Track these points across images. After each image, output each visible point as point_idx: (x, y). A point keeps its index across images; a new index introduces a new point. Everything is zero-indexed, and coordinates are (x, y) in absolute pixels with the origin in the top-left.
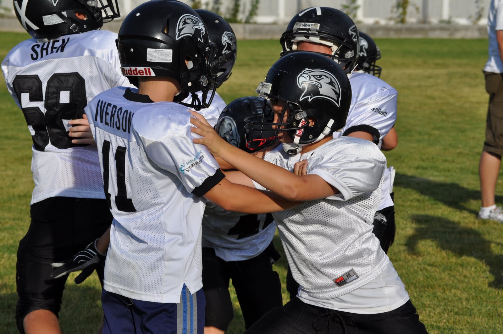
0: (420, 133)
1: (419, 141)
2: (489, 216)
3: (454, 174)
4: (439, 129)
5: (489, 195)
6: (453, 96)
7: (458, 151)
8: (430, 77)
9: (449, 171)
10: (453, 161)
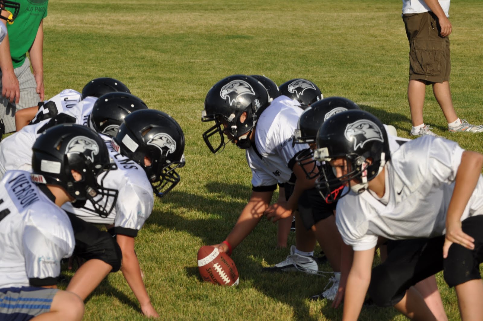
0: (364, 66)
1: (363, 72)
2: (419, 133)
3: (391, 99)
4: (379, 61)
5: (419, 116)
6: (391, 34)
7: (395, 80)
8: (372, 19)
9: (387, 96)
10: (391, 88)
